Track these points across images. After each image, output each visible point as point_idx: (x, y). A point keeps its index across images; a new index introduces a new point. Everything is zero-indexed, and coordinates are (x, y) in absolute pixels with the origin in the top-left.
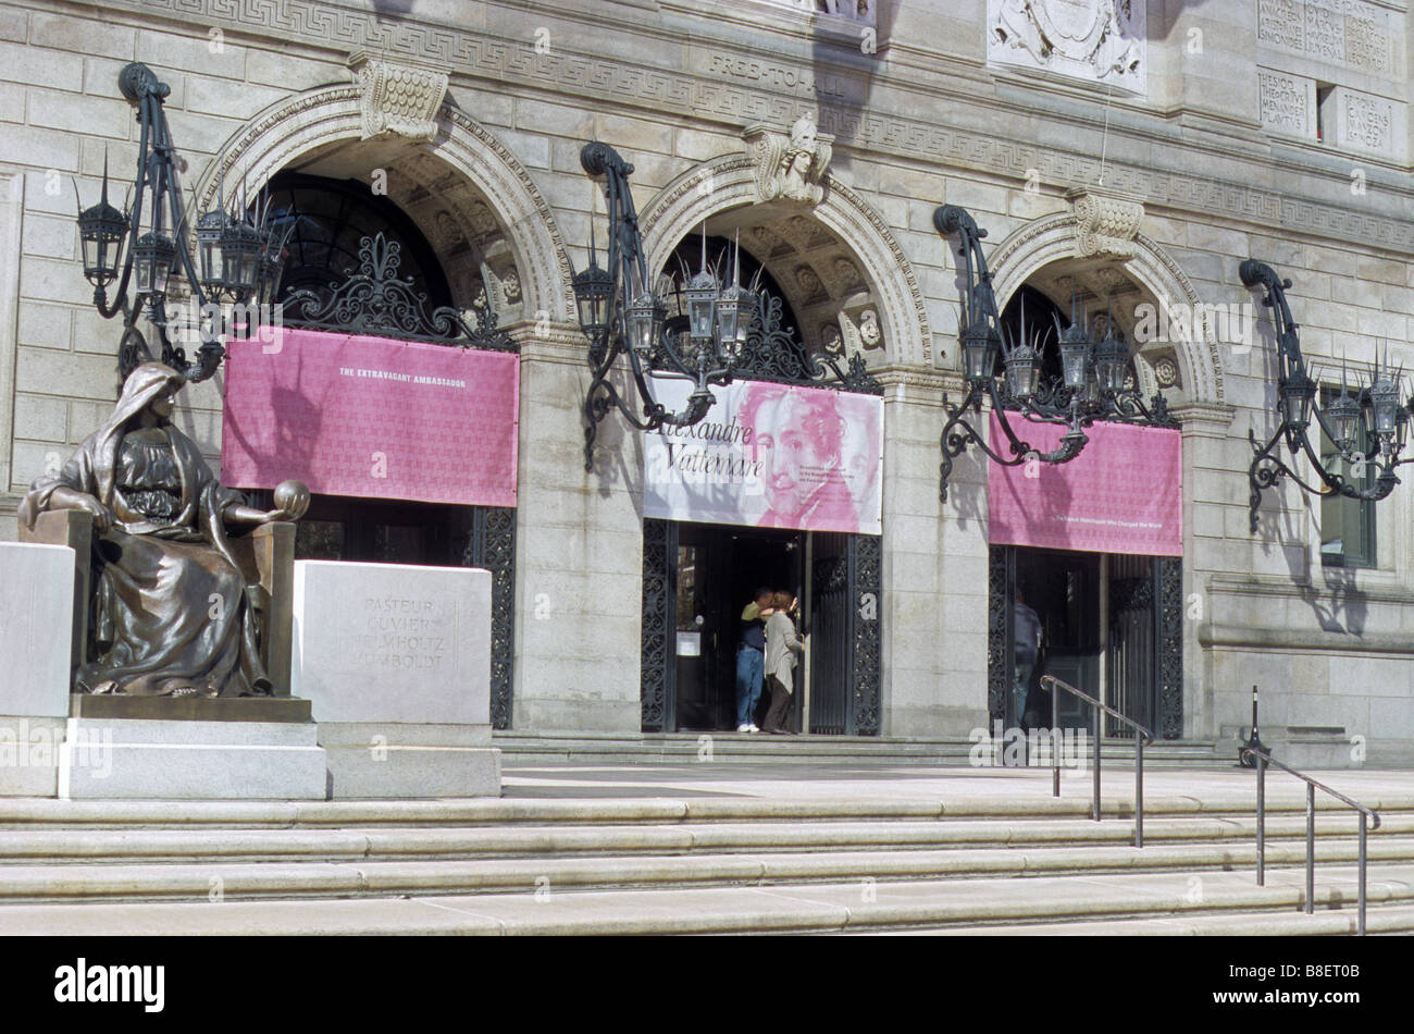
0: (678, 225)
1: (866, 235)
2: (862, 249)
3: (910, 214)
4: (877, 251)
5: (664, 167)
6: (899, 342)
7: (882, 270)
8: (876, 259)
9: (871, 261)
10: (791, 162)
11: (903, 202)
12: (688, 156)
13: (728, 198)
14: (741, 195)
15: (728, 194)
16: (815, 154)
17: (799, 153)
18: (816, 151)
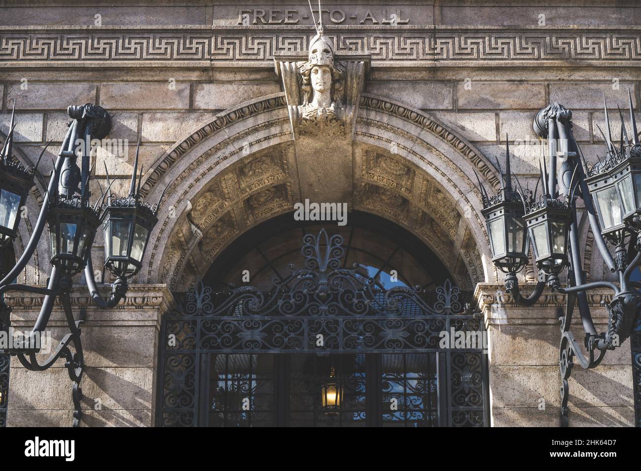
0: (196, 174)
2: (436, 169)
3: (499, 127)
4: (456, 169)
7: (468, 188)
8: (455, 178)
9: (449, 180)
10: (309, 83)
11: (492, 116)
12: (210, 108)
13: (259, 141)
14: (275, 136)
15: (259, 137)
16: (328, 66)
17: (311, 69)
18: (328, 63)
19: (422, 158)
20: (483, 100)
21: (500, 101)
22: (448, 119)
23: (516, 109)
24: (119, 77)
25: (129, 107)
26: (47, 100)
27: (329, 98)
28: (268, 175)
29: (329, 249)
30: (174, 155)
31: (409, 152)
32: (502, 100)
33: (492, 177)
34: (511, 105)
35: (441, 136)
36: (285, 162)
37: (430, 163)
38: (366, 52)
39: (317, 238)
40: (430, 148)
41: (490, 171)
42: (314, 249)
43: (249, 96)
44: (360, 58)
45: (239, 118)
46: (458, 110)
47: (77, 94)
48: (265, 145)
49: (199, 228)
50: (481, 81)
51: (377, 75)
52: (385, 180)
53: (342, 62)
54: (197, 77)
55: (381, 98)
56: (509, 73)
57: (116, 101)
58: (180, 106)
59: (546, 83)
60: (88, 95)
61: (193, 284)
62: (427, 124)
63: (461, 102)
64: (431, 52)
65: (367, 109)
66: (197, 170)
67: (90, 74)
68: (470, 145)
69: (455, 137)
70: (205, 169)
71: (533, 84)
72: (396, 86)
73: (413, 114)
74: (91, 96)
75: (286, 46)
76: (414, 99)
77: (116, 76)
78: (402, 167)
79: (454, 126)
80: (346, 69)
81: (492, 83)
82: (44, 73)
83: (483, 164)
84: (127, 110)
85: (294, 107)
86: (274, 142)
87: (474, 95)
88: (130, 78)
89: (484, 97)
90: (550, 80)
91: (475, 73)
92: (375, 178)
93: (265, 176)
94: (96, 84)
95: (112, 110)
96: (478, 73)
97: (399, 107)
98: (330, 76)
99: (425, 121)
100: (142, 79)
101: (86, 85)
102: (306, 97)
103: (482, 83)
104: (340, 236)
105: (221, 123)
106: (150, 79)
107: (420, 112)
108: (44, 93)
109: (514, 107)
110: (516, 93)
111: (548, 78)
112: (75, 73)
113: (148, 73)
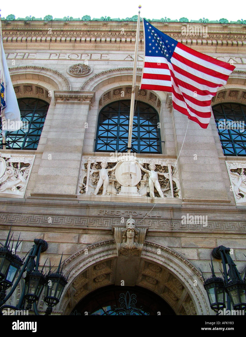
0: (79, 267)
1: (176, 264)
2: (175, 269)
3: (198, 254)
4: (183, 269)
5: (74, 248)
6: (201, 307)
7: (187, 277)
8: (182, 273)
9: (180, 274)
10: (126, 235)
11: (195, 250)
12: (86, 243)
13: (104, 256)
14: (110, 254)
15: (104, 255)
16: (133, 229)
17: (127, 230)
18: (134, 228)
19: (169, 265)
20: (192, 244)
21: (198, 245)
22: (178, 250)
23: (204, 248)
24: (53, 230)
25: (55, 241)
26: (25, 237)
27: (133, 241)
28: (104, 270)
29: (130, 300)
30: (70, 259)
31: (163, 262)
32: (199, 244)
33: (198, 273)
34: (202, 246)
35: (176, 257)
36: (112, 265)
37: (172, 267)
38: (147, 225)
39: (125, 295)
40: (171, 261)
41: (197, 270)
42: (124, 299)
43: (101, 239)
44: (145, 227)
45: (97, 247)
46: (182, 247)
47: (36, 236)
48: (106, 257)
49: (75, 289)
50: (190, 237)
51: (150, 234)
52: (151, 274)
53: (139, 229)
54: (82, 232)
55: (152, 242)
56: (201, 235)
57: (50, 239)
58: (74, 242)
59: (215, 239)
60: (40, 236)
61: (69, 312)
62: (171, 252)
63: (183, 245)
64: (171, 226)
65: (147, 246)
66: (79, 266)
67: (42, 229)
68: (188, 261)
69: (182, 257)
70: (82, 266)
71: (210, 239)
72: (157, 238)
73: (165, 248)
74: (41, 236)
75: (116, 223)
76: (164, 243)
77: (52, 230)
78: (159, 268)
79: (181, 253)
80: (140, 231)
81: (194, 238)
82: (25, 228)
83: (194, 268)
84: (54, 242)
85: (120, 244)
86: (110, 257)
87: (188, 242)
88: (56, 231)
89: (192, 243)
90: (217, 238)
91: (187, 235)
92: (147, 272)
93: (103, 270)
94: (43, 232)
95: (48, 242)
96: (188, 234)
97: (159, 245)
98: (134, 233)
99: (170, 251)
100: (61, 232)
101: (40, 233)
102: (124, 240)
103: (190, 238)
104: (135, 294)
105: (90, 249)
106: (64, 232)
107: (168, 248)
108: (24, 235)
109: (204, 247)
110: (204, 242)
111: (216, 237)
112: (37, 228)
113: (63, 230)
